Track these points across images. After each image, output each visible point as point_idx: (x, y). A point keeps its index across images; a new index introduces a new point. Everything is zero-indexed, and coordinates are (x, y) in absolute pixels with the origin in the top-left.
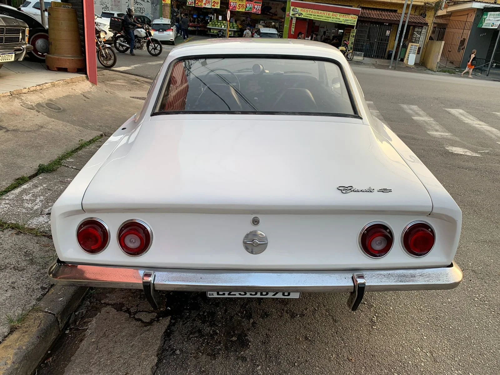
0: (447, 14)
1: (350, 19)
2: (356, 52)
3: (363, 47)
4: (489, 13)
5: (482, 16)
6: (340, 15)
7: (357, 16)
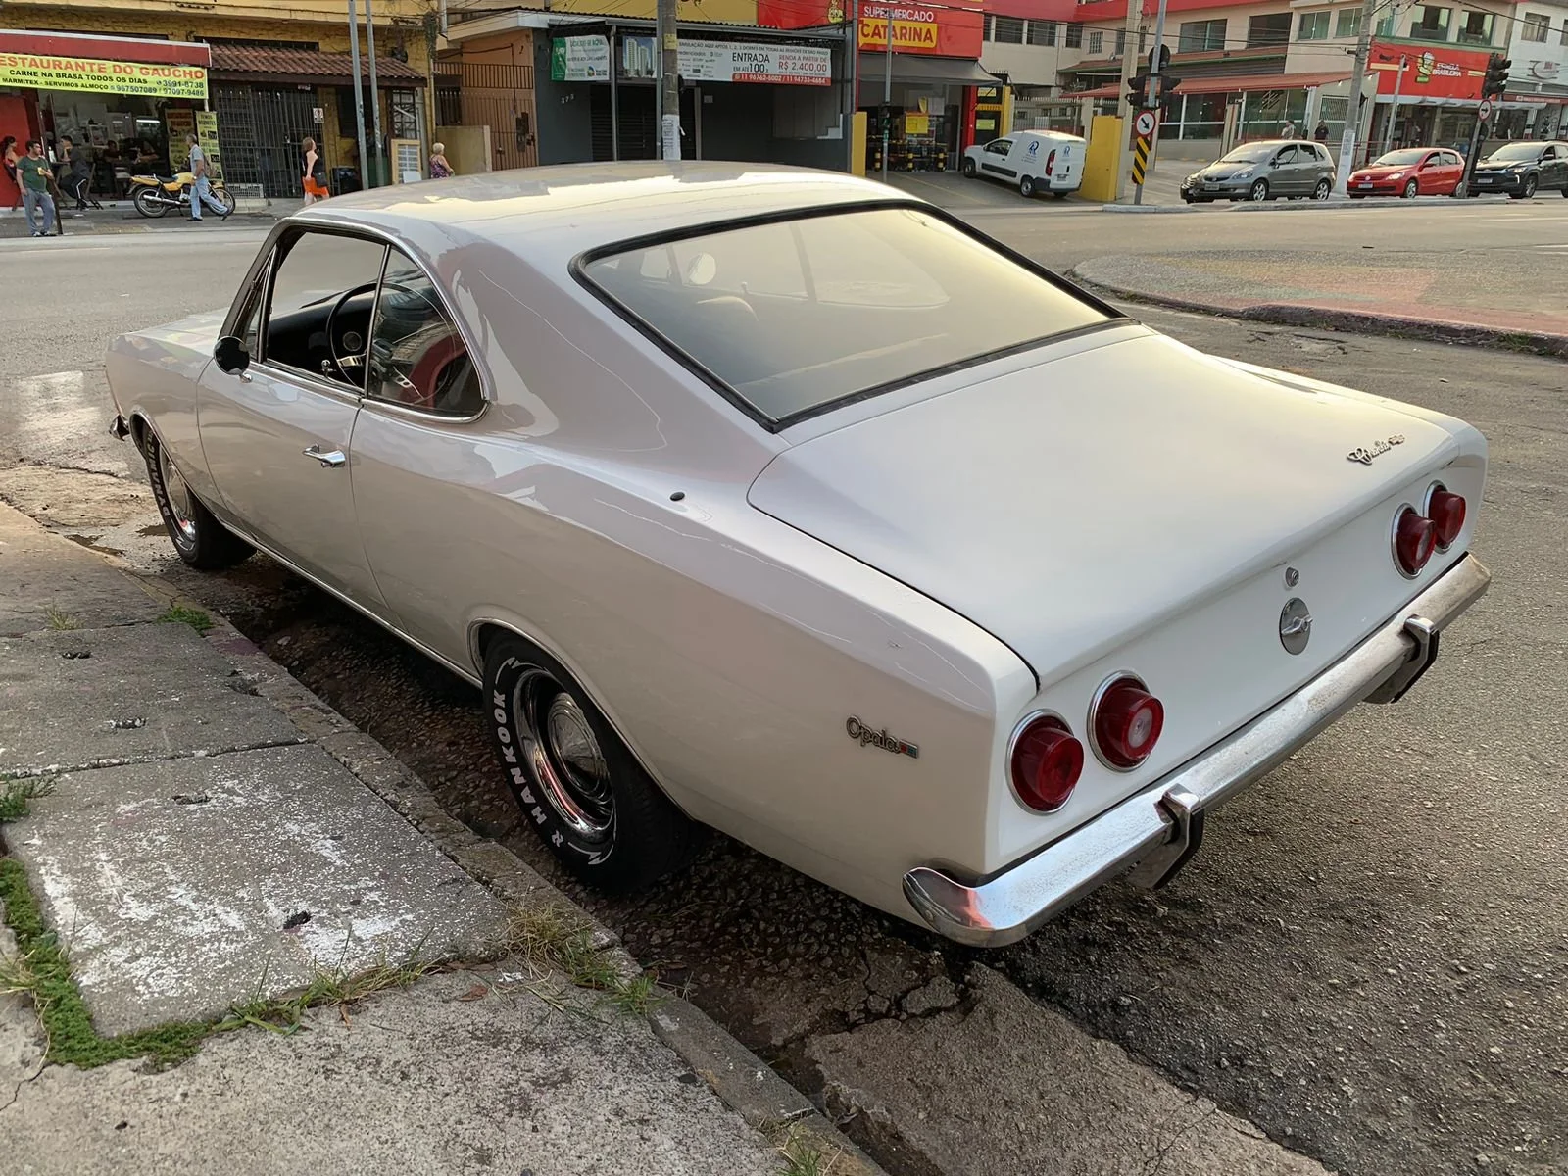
0: (452, 47)
1: (183, 80)
2: (236, 185)
3: (252, 166)
4: (568, 40)
5: (551, 50)
6: (142, 68)
7: (203, 67)
